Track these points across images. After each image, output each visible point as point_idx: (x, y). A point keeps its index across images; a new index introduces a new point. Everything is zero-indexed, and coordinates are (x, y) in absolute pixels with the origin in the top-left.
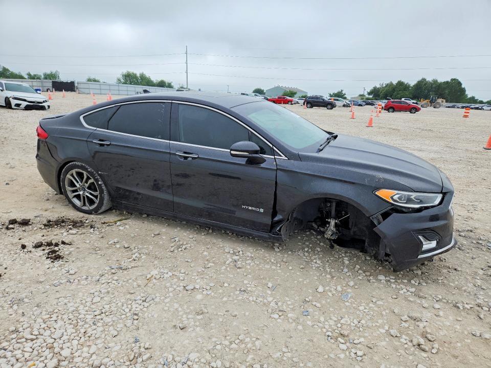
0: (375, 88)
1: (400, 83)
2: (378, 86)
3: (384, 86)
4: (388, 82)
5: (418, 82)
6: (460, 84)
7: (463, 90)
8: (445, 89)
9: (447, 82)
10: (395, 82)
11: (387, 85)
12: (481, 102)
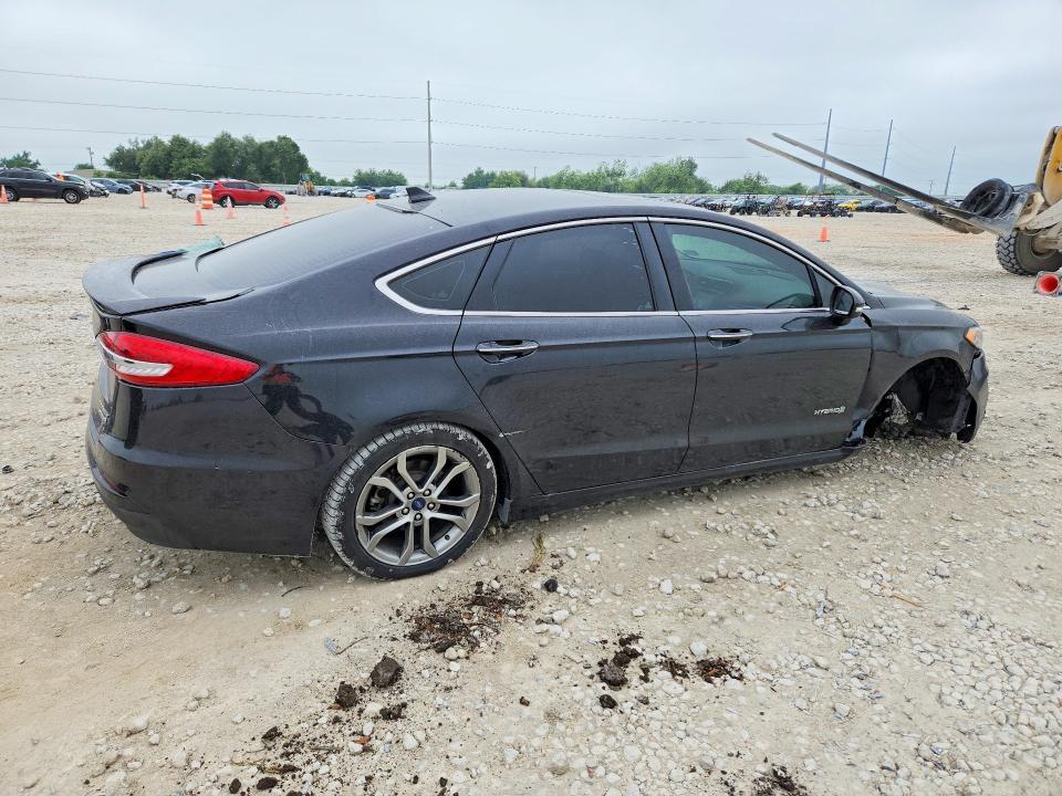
0: (120, 150)
1: (179, 142)
2: (127, 146)
3: (141, 145)
4: (148, 138)
5: (217, 140)
6: (295, 147)
7: (302, 161)
8: (271, 157)
9: (272, 143)
10: (166, 140)
11: (148, 145)
12: (332, 183)
